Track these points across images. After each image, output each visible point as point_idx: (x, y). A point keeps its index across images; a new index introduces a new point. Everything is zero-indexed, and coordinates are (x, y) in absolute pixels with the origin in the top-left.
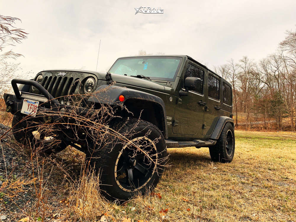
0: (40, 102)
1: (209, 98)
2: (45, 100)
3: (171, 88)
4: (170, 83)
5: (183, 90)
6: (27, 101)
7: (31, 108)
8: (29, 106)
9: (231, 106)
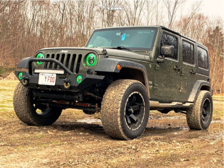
0: (57, 74)
1: (184, 63)
2: (62, 72)
3: (149, 57)
4: (148, 52)
5: (160, 58)
6: (43, 75)
7: (48, 79)
8: (46, 78)
9: (208, 70)
